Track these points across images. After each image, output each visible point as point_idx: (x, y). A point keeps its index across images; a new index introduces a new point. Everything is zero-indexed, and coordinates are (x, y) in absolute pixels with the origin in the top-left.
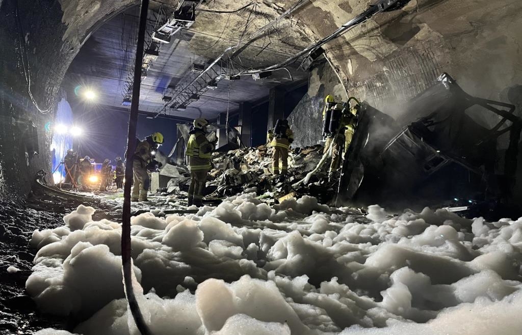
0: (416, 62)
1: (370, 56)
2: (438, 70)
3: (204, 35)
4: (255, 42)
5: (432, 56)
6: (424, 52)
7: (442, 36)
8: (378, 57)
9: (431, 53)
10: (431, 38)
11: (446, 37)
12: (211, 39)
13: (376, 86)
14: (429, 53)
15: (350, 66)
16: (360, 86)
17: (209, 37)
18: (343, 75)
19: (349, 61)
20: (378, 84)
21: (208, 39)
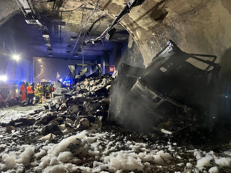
0: (167, 30)
1: (146, 28)
2: (178, 34)
3: (71, 22)
4: (96, 23)
5: (174, 26)
6: (170, 24)
7: (177, 15)
8: (149, 28)
9: (174, 24)
10: (173, 16)
11: (180, 15)
12: (74, 24)
13: (151, 43)
14: (173, 25)
15: (137, 33)
16: (144, 44)
17: (73, 23)
18: (136, 38)
19: (137, 30)
20: (152, 42)
21: (73, 24)
